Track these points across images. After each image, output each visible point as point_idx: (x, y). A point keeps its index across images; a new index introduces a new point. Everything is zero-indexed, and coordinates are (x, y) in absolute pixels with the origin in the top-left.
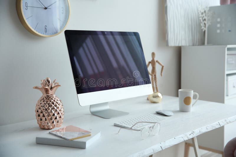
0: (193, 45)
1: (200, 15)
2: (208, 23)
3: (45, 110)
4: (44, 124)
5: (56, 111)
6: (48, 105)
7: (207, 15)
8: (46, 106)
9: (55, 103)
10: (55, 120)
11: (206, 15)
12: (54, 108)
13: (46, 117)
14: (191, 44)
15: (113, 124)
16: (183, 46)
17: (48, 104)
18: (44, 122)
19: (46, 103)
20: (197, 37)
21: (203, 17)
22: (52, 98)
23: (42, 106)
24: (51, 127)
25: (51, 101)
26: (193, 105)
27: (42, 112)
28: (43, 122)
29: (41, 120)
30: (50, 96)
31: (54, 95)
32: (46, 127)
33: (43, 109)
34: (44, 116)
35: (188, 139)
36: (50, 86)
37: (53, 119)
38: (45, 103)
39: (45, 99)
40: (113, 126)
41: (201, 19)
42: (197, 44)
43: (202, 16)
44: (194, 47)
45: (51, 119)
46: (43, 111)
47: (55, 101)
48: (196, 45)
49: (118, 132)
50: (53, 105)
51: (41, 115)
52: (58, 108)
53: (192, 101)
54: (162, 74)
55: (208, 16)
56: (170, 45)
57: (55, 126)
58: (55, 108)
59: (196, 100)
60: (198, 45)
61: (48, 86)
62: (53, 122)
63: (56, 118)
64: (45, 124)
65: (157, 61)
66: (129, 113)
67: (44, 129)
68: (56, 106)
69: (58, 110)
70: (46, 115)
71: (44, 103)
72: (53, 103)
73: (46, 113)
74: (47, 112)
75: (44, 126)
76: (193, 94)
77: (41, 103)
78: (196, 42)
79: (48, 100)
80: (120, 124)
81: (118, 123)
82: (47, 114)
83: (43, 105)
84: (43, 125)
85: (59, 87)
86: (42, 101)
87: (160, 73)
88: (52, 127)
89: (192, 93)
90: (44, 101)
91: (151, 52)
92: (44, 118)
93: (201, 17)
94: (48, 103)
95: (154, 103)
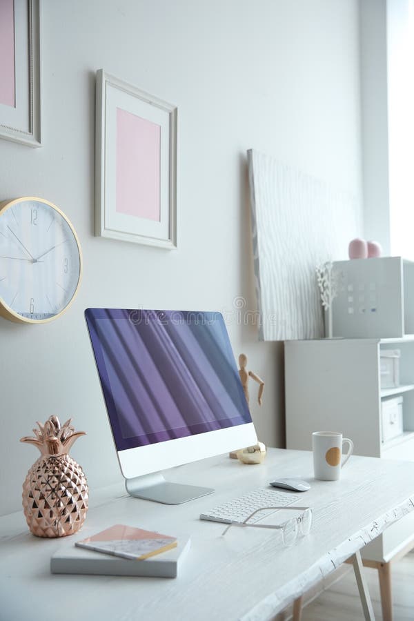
0: (306, 339)
1: (318, 278)
2: (332, 294)
3: (50, 492)
4: (46, 525)
5: (75, 492)
6: (56, 479)
7: (330, 278)
8: (54, 482)
9: (72, 473)
10: (73, 514)
11: (328, 279)
12: (70, 487)
13: (53, 509)
14: (301, 337)
15: (199, 517)
16: (288, 341)
17: (57, 477)
18: (48, 520)
19: (51, 474)
20: (312, 322)
21: (324, 282)
22: (65, 464)
23: (42, 483)
24: (63, 531)
25: (63, 471)
26: (342, 466)
27: (42, 497)
28: (46, 521)
29: (40, 516)
30: (58, 458)
31: (68, 456)
32: (51, 533)
33: (46, 491)
34: (47, 506)
35: (370, 540)
36: (60, 435)
37: (68, 513)
38: (49, 476)
39: (48, 466)
40: (197, 520)
41: (320, 285)
42: (312, 337)
43: (323, 280)
44: (307, 342)
45: (64, 512)
46: (46, 493)
47: (71, 469)
48: (309, 339)
49: (223, 534)
50: (69, 480)
51: (41, 504)
52: (79, 485)
53: (342, 457)
54: (261, 400)
55: (332, 280)
56: (265, 339)
57: (71, 528)
58: (74, 485)
59: (348, 455)
60: (314, 339)
61: (56, 435)
62: (68, 520)
63: (75, 510)
64: (49, 526)
65: (250, 373)
66: (214, 490)
67: (45, 537)
68: (75, 480)
69: (79, 490)
70: (52, 503)
71: (47, 474)
72: (68, 475)
73: (53, 499)
74: (55, 496)
75: (45, 530)
76: (343, 441)
77: (40, 476)
78: (310, 332)
79: (56, 469)
80: (216, 516)
81: (208, 514)
82: (55, 500)
83: (44, 481)
84: (45, 527)
85: (81, 437)
86: (42, 470)
87: (257, 399)
88: (65, 530)
89: (341, 440)
90: (46, 471)
91: (239, 355)
92: (49, 510)
93: (321, 282)
94: (57, 474)
95: (251, 463)
